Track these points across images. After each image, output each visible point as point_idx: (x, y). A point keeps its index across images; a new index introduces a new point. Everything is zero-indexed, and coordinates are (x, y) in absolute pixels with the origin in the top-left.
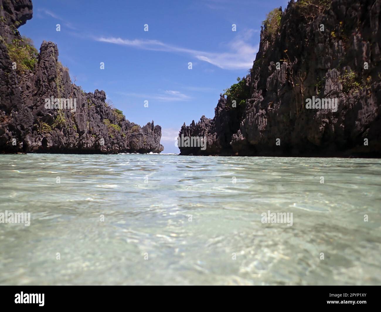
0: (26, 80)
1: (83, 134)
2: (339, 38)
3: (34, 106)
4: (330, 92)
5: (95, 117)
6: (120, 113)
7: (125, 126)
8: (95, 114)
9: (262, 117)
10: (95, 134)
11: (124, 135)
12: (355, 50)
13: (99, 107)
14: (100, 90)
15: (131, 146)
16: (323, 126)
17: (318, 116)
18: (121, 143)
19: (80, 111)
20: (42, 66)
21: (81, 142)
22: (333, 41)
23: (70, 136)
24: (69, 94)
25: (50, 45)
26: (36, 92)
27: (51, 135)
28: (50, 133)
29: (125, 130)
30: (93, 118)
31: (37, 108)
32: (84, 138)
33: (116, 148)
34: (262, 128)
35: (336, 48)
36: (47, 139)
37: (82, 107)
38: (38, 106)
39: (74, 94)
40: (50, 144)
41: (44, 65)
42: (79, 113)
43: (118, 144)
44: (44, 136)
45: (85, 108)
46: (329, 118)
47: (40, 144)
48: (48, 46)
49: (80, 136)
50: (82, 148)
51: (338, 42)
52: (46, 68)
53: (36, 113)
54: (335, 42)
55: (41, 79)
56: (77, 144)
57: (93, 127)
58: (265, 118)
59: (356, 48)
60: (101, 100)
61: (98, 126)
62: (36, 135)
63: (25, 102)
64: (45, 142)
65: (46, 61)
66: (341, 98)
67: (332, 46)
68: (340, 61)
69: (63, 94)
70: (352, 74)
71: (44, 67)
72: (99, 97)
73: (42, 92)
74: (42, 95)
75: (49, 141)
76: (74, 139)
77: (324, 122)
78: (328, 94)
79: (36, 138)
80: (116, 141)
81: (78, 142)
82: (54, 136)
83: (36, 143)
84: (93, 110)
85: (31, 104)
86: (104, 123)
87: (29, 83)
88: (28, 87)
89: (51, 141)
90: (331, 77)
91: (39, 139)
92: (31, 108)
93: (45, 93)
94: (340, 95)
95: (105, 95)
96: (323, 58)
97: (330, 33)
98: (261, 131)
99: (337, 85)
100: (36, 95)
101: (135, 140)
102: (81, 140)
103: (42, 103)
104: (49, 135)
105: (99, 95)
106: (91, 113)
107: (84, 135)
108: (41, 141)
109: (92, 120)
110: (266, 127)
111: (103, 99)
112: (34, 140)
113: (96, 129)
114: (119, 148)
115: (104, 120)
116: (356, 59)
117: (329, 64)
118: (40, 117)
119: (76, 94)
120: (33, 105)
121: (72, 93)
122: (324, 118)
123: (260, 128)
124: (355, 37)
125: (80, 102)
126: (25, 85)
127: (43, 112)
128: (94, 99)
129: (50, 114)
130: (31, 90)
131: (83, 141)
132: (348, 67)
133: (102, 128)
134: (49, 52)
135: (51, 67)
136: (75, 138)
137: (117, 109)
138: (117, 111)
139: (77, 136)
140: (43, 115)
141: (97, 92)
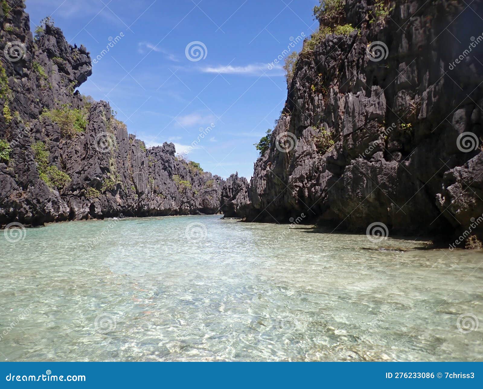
0: (75, 145)
1: (142, 195)
2: (318, 91)
3: (82, 171)
4: (303, 153)
5: (161, 174)
6: (196, 166)
7: (198, 181)
8: (162, 171)
9: (261, 179)
10: (161, 193)
11: (196, 192)
12: (332, 105)
13: (167, 161)
14: (169, 143)
15: (204, 204)
16: (296, 190)
17: (290, 180)
18: (192, 202)
19: (139, 170)
20: (91, 128)
21: (140, 204)
22: (313, 95)
23: (128, 197)
24: (126, 152)
25: (99, 105)
26: (84, 156)
27: (100, 200)
28: (98, 198)
29: (199, 186)
30: (159, 175)
31: (84, 173)
32: (143, 200)
33: (186, 208)
34: (261, 192)
35: (316, 103)
36: (95, 204)
37: (142, 165)
38: (86, 170)
39: (133, 152)
40: (98, 210)
41: (93, 127)
42: (138, 172)
43: (188, 202)
44: (92, 202)
45: (144, 166)
46: (302, 182)
47: (87, 210)
48: (96, 107)
49: (139, 197)
50: (142, 210)
51: (318, 96)
52: (95, 129)
53: (84, 177)
54: (315, 96)
55: (88, 142)
56: (137, 207)
57: (158, 186)
58: (264, 180)
59: (333, 102)
60: (170, 154)
61: (165, 183)
62: (83, 201)
63: (73, 167)
64: (92, 207)
65: (95, 122)
66: (314, 160)
67: (312, 100)
68: (320, 117)
69: (118, 154)
70: (328, 132)
71: (93, 129)
72: (168, 151)
73: (89, 155)
74: (89, 159)
75: (96, 206)
76: (132, 202)
77: (296, 186)
78: (300, 155)
79: (84, 204)
80: (186, 199)
81: (137, 204)
82: (103, 201)
83: (84, 209)
84: (159, 167)
85: (79, 168)
86: (172, 180)
87: (78, 148)
88: (77, 152)
89: (99, 206)
90: (304, 136)
91: (87, 205)
92: (79, 173)
93: (92, 156)
94: (313, 156)
95: (174, 148)
96: (303, 115)
97: (311, 86)
98: (260, 195)
99: (310, 145)
100: (84, 159)
101: (208, 197)
102: (140, 202)
103: (89, 167)
104: (97, 200)
105: (167, 148)
106: (157, 170)
107: (144, 196)
108: (89, 206)
109: (158, 177)
110: (265, 191)
111: (172, 153)
112: (81, 207)
113: (162, 188)
114: (190, 207)
115: (174, 177)
116: (333, 114)
117: (309, 121)
118: (87, 182)
119: (134, 151)
120: (81, 169)
121: (131, 151)
122: (296, 182)
123: (259, 191)
124: (332, 90)
125: (139, 160)
126: (73, 150)
127: (90, 177)
128: (161, 153)
129: (98, 178)
130: (79, 154)
131: (143, 203)
132: (325, 123)
133: (169, 186)
134: (98, 113)
135: (99, 128)
136: (133, 200)
137: (193, 161)
138: (192, 163)
139: (136, 198)
140: (90, 180)
141: (166, 144)
